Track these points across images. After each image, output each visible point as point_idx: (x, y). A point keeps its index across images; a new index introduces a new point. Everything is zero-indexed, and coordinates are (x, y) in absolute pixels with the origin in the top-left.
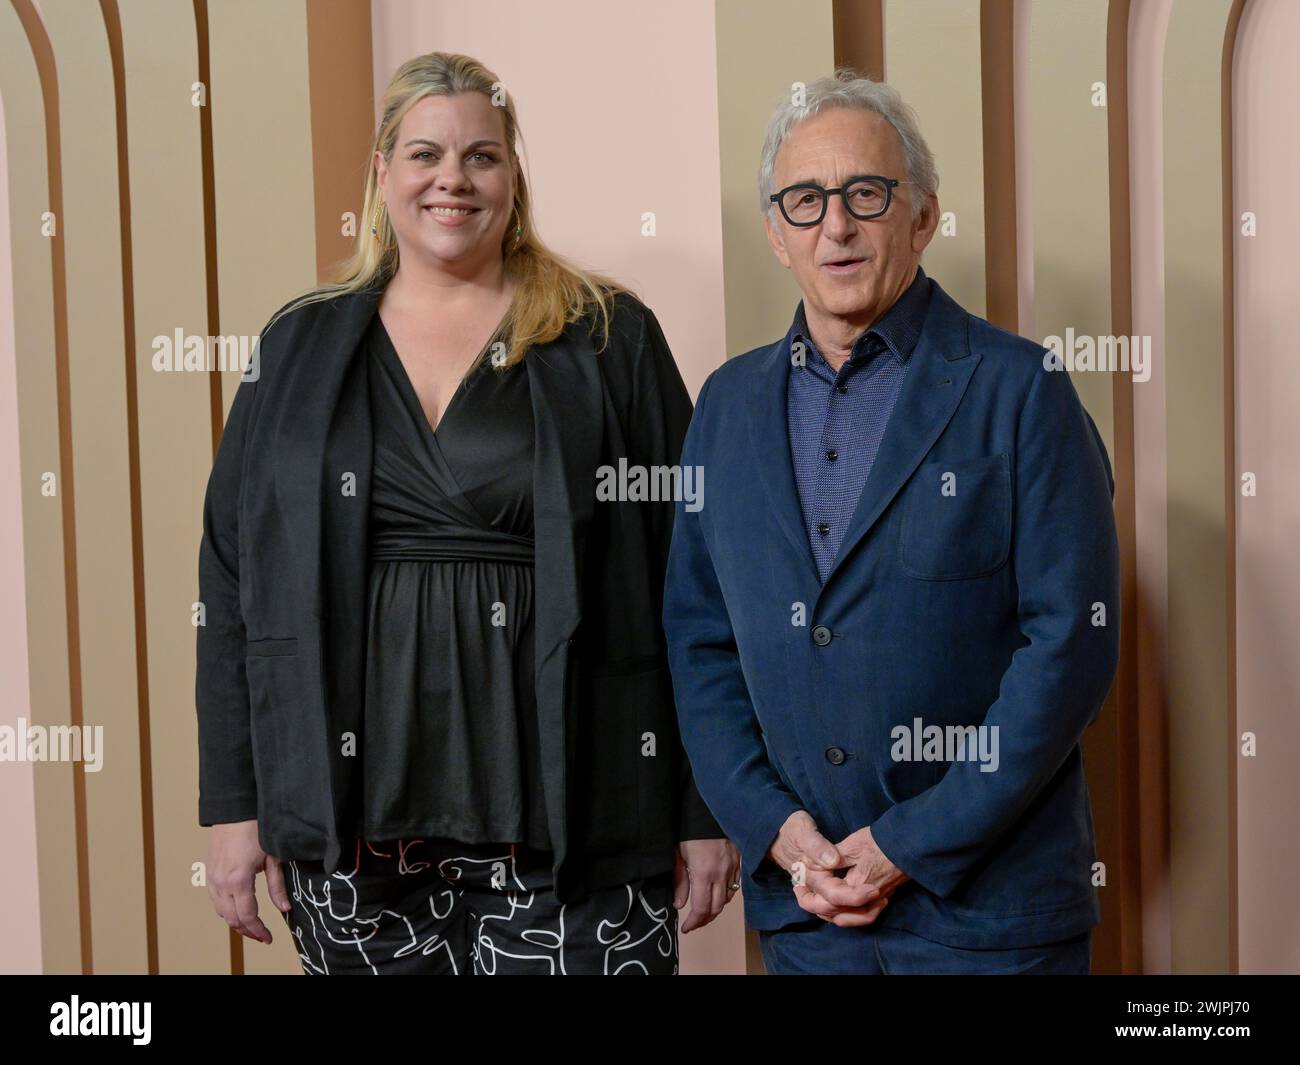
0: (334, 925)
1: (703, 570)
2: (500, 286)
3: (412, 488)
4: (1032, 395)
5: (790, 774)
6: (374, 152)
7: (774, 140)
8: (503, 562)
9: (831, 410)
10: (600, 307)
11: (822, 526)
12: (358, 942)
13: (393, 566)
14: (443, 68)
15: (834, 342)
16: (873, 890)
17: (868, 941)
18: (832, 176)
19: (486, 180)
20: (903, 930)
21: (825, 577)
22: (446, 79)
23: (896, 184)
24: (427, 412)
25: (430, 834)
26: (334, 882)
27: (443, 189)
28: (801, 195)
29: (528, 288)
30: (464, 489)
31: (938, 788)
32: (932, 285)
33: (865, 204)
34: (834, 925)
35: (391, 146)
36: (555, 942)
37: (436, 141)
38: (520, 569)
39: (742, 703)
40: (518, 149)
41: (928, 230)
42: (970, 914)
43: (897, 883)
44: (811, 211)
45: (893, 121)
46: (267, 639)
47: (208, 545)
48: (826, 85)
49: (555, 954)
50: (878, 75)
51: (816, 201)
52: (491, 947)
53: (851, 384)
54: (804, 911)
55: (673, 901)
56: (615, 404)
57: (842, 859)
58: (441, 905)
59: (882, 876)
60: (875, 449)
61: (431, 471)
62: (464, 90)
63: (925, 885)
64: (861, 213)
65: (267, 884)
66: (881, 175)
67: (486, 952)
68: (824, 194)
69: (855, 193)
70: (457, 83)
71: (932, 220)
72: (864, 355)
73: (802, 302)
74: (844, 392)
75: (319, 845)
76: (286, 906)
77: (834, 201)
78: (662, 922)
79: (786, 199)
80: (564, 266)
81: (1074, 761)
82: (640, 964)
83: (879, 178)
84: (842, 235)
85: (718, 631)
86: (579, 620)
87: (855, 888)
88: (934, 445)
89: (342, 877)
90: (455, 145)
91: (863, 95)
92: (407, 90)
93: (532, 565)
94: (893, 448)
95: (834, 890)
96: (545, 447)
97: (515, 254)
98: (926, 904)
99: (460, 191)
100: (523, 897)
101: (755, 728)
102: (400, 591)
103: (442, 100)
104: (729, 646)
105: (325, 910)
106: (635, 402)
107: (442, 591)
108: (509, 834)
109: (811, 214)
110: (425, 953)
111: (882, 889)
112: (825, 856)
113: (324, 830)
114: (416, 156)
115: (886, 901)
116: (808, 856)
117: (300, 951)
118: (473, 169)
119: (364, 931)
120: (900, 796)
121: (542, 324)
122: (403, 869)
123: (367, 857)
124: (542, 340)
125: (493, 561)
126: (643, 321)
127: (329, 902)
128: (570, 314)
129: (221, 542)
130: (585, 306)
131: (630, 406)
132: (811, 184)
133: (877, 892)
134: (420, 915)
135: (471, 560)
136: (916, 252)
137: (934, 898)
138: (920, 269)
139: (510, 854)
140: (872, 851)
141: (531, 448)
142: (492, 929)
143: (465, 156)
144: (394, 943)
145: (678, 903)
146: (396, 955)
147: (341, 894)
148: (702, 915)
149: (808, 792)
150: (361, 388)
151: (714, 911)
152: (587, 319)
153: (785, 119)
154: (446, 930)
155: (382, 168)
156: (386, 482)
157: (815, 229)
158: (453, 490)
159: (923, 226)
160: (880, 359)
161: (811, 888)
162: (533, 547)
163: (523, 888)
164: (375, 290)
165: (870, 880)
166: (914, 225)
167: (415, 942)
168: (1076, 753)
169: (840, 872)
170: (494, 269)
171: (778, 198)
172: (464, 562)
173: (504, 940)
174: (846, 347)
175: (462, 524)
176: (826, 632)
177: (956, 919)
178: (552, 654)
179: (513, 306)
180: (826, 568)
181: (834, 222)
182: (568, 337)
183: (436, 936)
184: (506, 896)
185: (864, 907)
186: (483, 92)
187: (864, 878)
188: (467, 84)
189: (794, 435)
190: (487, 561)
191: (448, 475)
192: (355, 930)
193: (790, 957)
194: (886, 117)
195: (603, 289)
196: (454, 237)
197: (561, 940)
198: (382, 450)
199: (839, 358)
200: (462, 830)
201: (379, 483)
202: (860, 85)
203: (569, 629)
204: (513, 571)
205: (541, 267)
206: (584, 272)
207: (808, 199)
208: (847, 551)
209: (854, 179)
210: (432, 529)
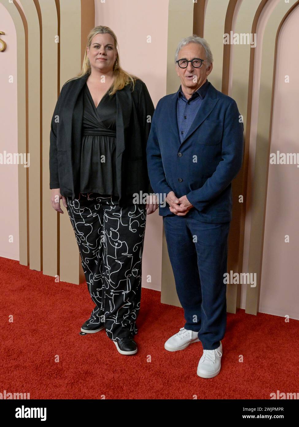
0: (75, 210)
1: (155, 140)
2: (112, 76)
3: (91, 120)
4: (229, 107)
5: (170, 183)
6: (87, 47)
7: (178, 49)
8: (110, 136)
9: (186, 108)
10: (133, 82)
11: (182, 132)
12: (80, 213)
13: (87, 136)
14: (101, 28)
15: (188, 93)
16: (186, 208)
17: (185, 219)
18: (190, 58)
19: (109, 53)
20: (192, 218)
21: (182, 143)
22: (102, 30)
23: (203, 61)
24: (95, 104)
25: (94, 192)
26: (75, 201)
27: (101, 54)
28: (182, 61)
29: (117, 78)
30: (102, 120)
31: (201, 188)
32: (209, 84)
33: (196, 64)
34: (177, 215)
35: (90, 45)
36: (119, 216)
37: (100, 43)
38: (114, 138)
39: (161, 168)
40: (117, 47)
41: (210, 71)
42: (206, 215)
43: (190, 208)
44: (185, 65)
45: (204, 47)
46: (61, 151)
47: (52, 131)
48: (190, 38)
49: (120, 218)
50: (202, 36)
51: (186, 63)
52: (107, 216)
53: (191, 103)
54: (171, 212)
55: (145, 208)
56: (135, 104)
57: (179, 202)
58: (97, 207)
59: (188, 205)
60: (195, 116)
61: (95, 116)
62: (106, 33)
63: (197, 208)
64: (195, 66)
65: (63, 201)
66: (200, 58)
67: (106, 217)
68: (188, 62)
69: (194, 62)
70: (104, 31)
71: (211, 68)
72: (194, 97)
73: (181, 85)
74: (189, 104)
75: (71, 194)
76: (66, 206)
77: (190, 63)
78: (142, 212)
79: (180, 62)
80: (125, 73)
81: (230, 186)
82: (137, 221)
83: (200, 59)
84: (191, 71)
85: (157, 153)
86: (124, 149)
87: (182, 208)
88: (207, 117)
89: (77, 200)
90: (103, 45)
91: (198, 41)
92: (94, 33)
93: (116, 137)
94: (199, 117)
95: (177, 208)
96: (119, 112)
97: (116, 70)
98: (196, 212)
99: (104, 54)
100: (113, 206)
101: (164, 174)
102: (88, 142)
103: (101, 35)
104: (159, 156)
105: (73, 207)
106: (139, 103)
107: (97, 142)
108: (110, 192)
109: (185, 66)
110: (94, 216)
111: (187, 208)
112: (176, 201)
113: (72, 191)
114: (95, 47)
115: (188, 211)
116: (173, 201)
117: (69, 215)
118: (107, 50)
119: (81, 211)
120: (193, 189)
121: (120, 85)
122: (89, 199)
123: (81, 196)
124: (119, 89)
125: (108, 136)
126: (142, 85)
127: (74, 205)
128: (126, 84)
129: (54, 131)
130: (129, 82)
131: (138, 103)
132: (185, 59)
133: (186, 209)
134: (93, 209)
135: (103, 136)
136: (207, 75)
137: (198, 211)
138: (207, 80)
139: (110, 197)
140: (186, 200)
141: (116, 112)
142: (107, 212)
143: (105, 47)
144: (88, 214)
145: (146, 209)
146: (88, 217)
147: (76, 204)
148: (151, 211)
149: (174, 187)
150: (82, 99)
151: (154, 210)
152: (129, 85)
153: (181, 44)
154: (98, 212)
155: (88, 50)
156: (86, 119)
157: (185, 69)
158: (99, 120)
159: (209, 70)
160: (197, 98)
161: (173, 208)
162: (116, 133)
163: (113, 204)
164: (85, 77)
165: (185, 206)
166: (207, 70)
167: (91, 214)
168: (230, 185)
169: (179, 204)
170: (111, 73)
171: (178, 62)
172: (102, 136)
173: (109, 215)
174: (190, 95)
175: (102, 128)
176: (181, 154)
177: (203, 216)
178: (119, 156)
179: (114, 82)
180: (182, 141)
181: (189, 68)
182: (125, 89)
183: (96, 213)
184: (110, 206)
185: (183, 212)
186: (110, 33)
187: (184, 206)
188: (106, 31)
189: (178, 112)
190: (107, 136)
191: (99, 117)
192: (79, 211)
193: (168, 222)
194: (203, 46)
195: (133, 78)
196: (102, 64)
197: (121, 215)
198: (85, 112)
199: (188, 97)
200: (100, 192)
201: (84, 119)
202: (198, 38)
203: (122, 150)
204: (112, 139)
205: (120, 73)
206: (130, 75)
207: (184, 62)
208: (186, 138)
209: (194, 59)
210: (95, 129)
